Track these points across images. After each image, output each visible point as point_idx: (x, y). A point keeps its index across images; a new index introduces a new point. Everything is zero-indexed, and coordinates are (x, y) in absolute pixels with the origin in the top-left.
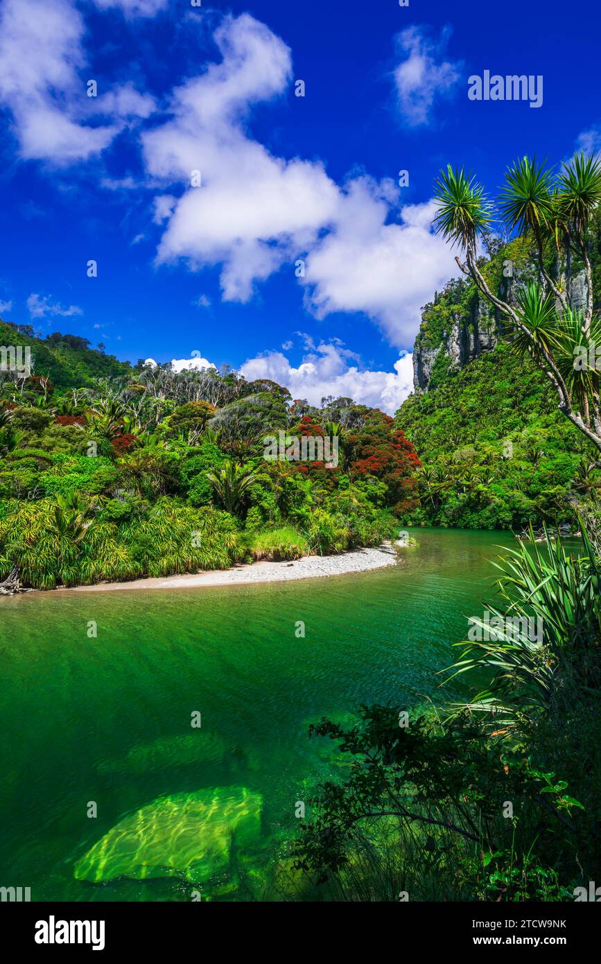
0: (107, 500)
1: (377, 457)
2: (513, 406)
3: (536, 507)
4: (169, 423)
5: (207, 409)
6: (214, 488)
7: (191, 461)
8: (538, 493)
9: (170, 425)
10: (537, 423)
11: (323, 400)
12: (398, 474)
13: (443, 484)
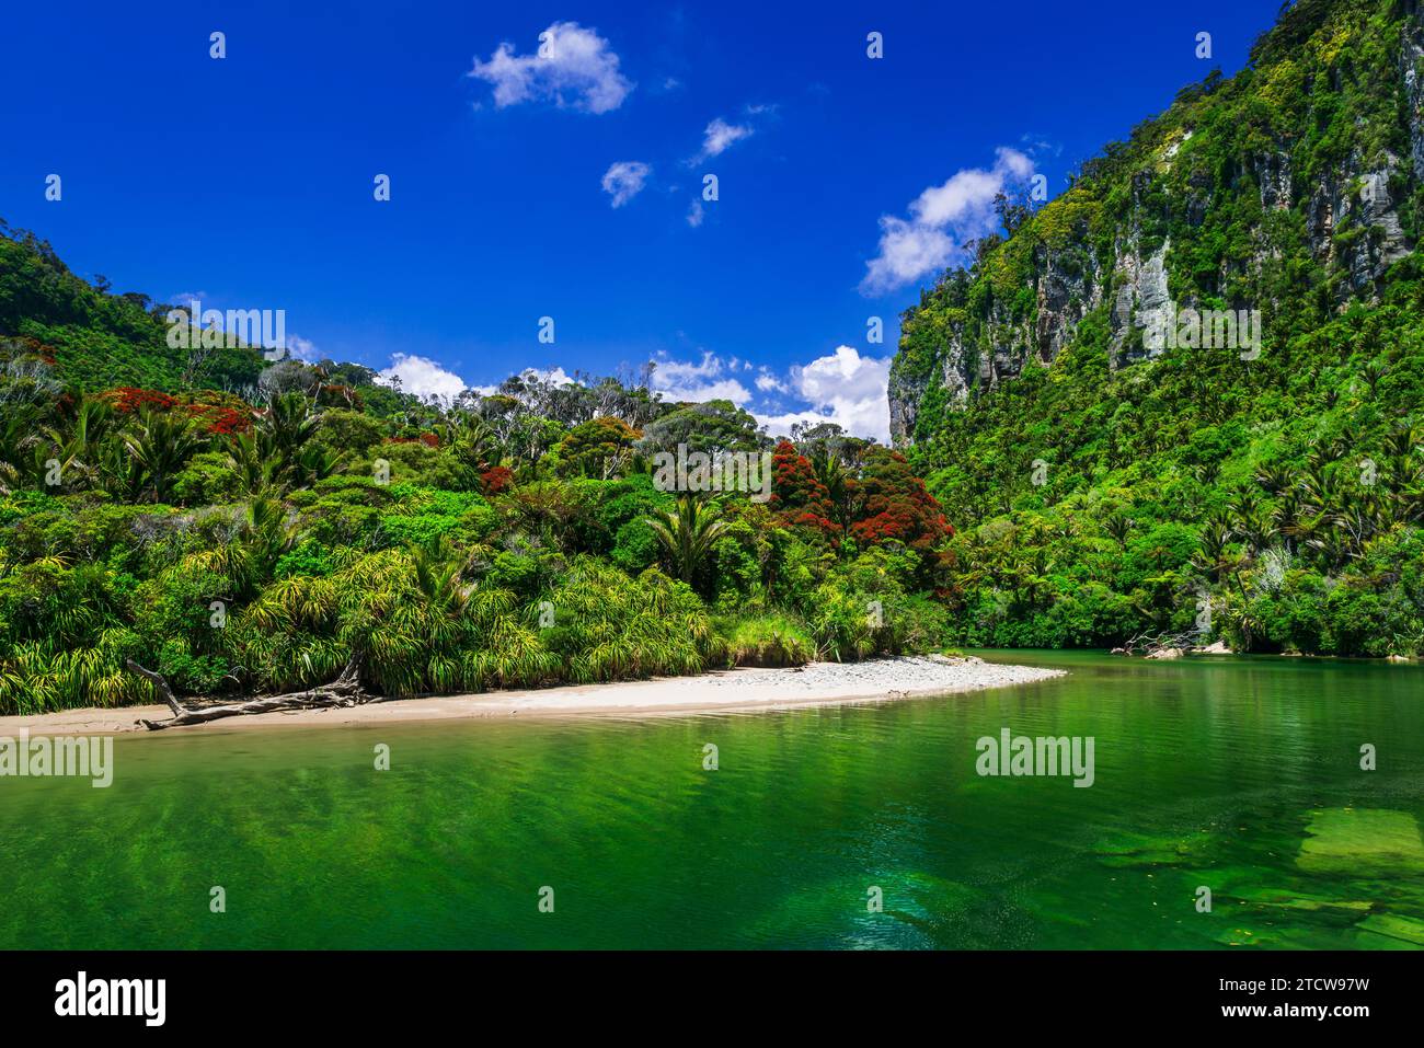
0: (495, 552)
1: (891, 514)
2: (1061, 459)
3: (1134, 607)
4: (561, 452)
5: (621, 429)
6: (658, 542)
7: (617, 503)
8: (1136, 584)
9: (562, 455)
10: (1109, 481)
11: (795, 427)
12: (928, 542)
13: (969, 576)
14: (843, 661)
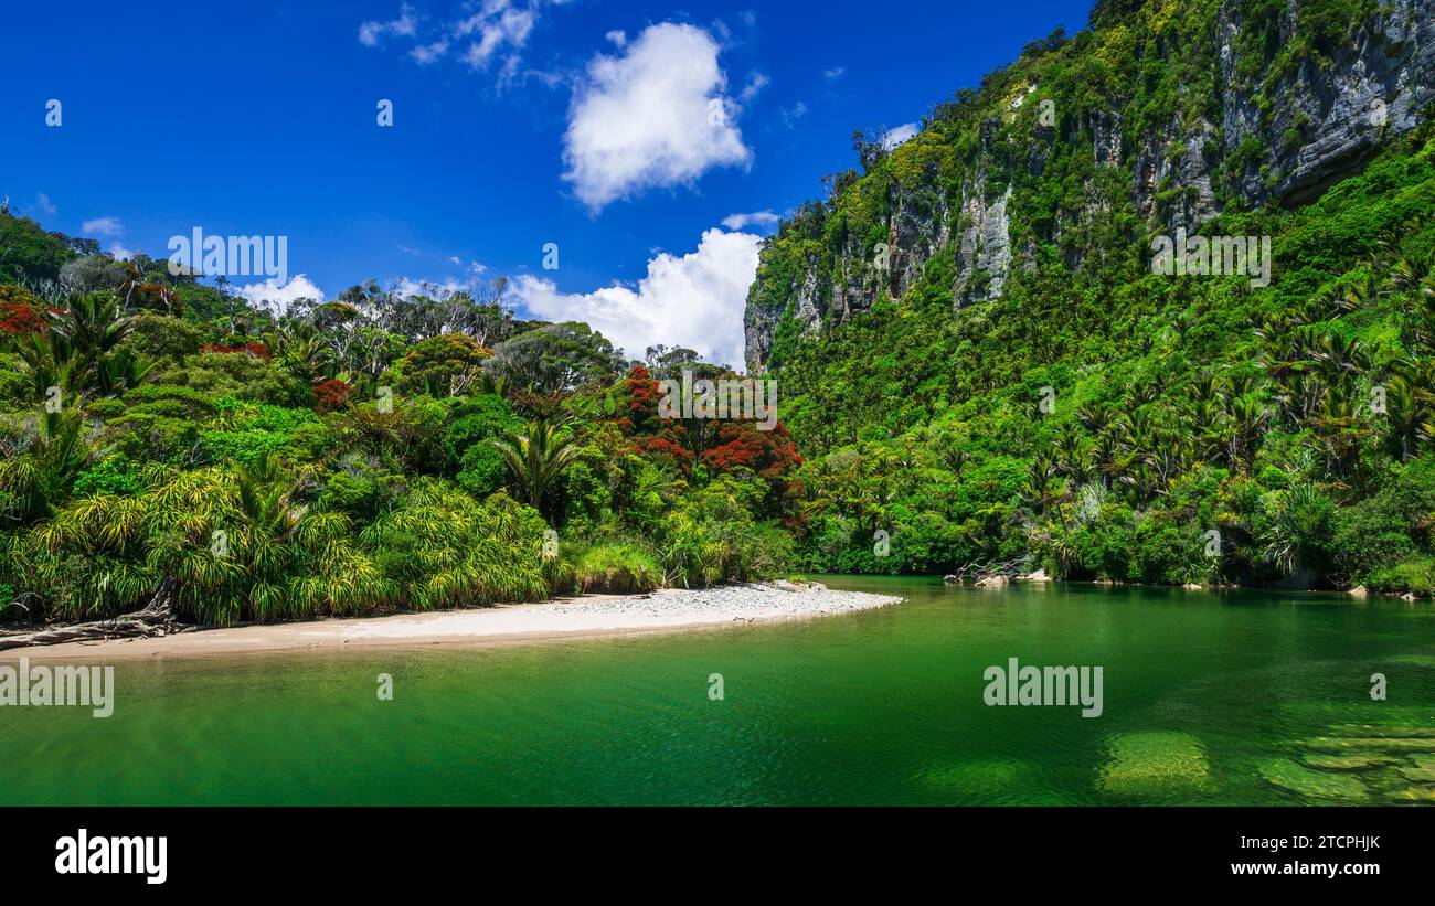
0: (329, 473)
1: (742, 442)
2: (906, 392)
3: (966, 536)
4: (405, 368)
5: (471, 347)
6: (507, 466)
7: (465, 423)
8: (969, 514)
9: (406, 372)
10: (949, 416)
11: (650, 350)
12: (777, 471)
13: (815, 504)
14: (692, 588)
